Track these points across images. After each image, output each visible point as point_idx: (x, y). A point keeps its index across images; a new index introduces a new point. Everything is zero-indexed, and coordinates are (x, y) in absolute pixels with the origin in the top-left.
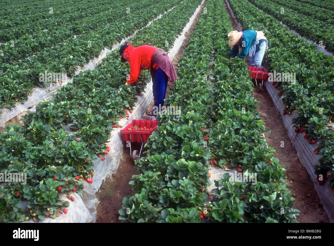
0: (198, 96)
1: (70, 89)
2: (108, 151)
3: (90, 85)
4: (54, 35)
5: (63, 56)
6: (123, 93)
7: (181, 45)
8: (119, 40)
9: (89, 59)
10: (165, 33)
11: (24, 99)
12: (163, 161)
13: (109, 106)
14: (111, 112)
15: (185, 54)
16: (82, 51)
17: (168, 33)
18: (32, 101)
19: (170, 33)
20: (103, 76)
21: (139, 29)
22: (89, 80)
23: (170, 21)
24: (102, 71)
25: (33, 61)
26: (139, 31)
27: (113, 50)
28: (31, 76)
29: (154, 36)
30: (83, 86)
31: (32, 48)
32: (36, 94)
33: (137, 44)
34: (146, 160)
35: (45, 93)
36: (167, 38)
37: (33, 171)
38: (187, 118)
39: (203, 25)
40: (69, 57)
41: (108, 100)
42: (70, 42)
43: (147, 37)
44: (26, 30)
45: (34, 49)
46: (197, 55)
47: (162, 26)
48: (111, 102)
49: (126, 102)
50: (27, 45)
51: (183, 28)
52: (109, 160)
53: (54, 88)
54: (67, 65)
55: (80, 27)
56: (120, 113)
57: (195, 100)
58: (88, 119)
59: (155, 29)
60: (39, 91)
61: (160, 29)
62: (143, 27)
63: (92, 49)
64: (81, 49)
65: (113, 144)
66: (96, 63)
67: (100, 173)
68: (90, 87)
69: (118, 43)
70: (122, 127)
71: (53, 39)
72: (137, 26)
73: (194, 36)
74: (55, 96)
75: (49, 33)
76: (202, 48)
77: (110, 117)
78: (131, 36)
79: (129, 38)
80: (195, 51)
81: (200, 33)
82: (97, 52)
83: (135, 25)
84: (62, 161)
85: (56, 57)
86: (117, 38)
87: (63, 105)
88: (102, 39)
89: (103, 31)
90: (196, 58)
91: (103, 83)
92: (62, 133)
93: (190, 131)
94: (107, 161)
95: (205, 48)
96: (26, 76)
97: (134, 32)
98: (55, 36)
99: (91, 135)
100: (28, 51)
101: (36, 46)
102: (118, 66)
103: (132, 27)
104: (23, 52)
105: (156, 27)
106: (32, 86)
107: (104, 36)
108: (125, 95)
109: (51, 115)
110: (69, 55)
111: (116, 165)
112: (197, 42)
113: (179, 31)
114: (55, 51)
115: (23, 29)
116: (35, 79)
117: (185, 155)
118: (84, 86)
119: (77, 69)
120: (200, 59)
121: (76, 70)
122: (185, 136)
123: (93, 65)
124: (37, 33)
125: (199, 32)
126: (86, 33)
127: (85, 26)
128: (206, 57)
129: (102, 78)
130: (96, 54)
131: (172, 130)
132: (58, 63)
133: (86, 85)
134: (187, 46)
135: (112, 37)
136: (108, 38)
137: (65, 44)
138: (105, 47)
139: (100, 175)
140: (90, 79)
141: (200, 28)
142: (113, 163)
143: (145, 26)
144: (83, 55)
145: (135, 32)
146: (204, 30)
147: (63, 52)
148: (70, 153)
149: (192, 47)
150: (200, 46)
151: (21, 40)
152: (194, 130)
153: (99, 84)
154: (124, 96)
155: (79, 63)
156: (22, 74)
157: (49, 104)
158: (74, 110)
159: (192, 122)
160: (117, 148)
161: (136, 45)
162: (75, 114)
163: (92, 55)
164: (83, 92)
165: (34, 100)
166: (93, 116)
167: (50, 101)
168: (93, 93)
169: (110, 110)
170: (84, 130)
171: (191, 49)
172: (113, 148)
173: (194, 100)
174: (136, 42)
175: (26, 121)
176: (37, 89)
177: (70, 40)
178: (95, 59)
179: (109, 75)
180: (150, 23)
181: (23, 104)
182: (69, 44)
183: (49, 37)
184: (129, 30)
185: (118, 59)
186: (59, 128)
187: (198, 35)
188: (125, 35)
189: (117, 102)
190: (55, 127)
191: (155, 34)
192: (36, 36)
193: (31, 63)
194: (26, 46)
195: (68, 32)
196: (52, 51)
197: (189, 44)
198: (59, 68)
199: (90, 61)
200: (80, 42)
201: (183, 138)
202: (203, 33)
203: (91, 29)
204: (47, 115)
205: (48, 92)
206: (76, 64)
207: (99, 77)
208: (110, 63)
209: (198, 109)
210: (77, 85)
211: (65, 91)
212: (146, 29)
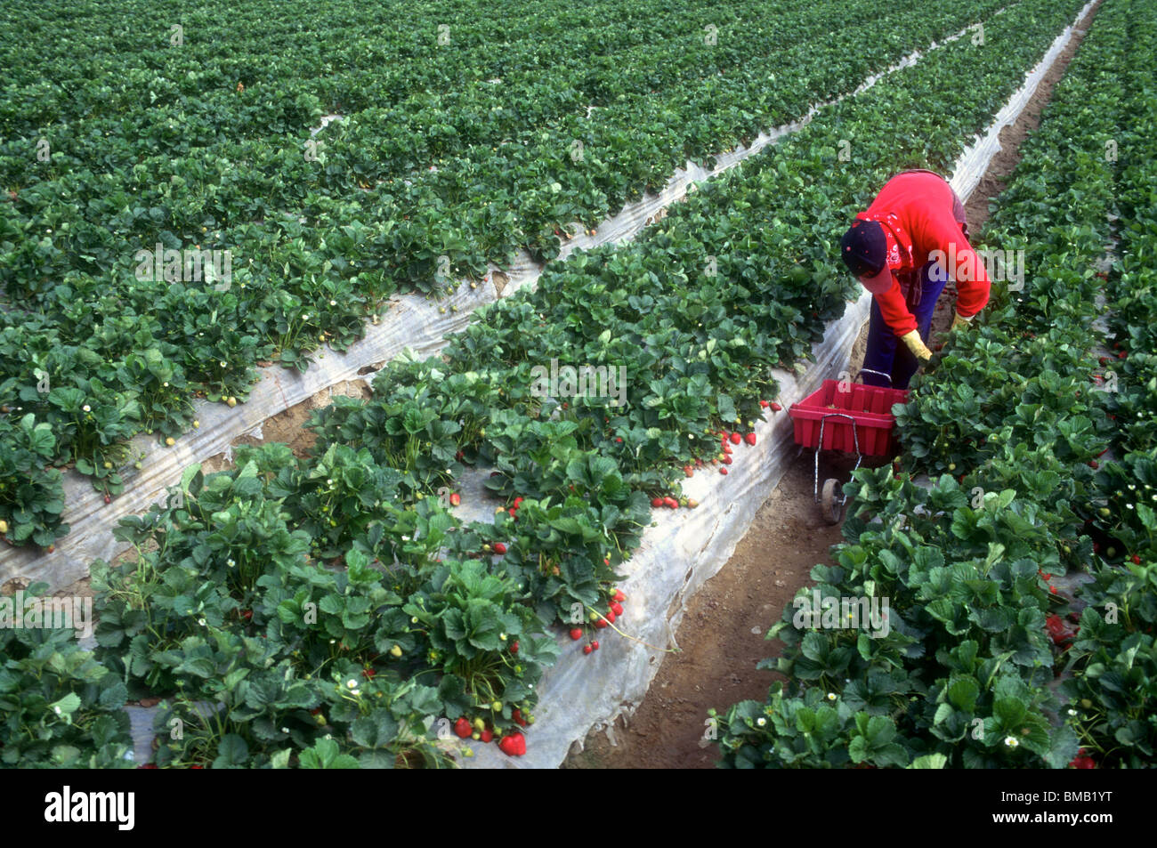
0: (1044, 417)
1: (520, 319)
2: (618, 613)
3: (597, 311)
4: (514, 100)
5: (527, 181)
6: (716, 361)
7: (982, 174)
8: (744, 137)
9: (623, 202)
10: (923, 123)
11: (349, 337)
12: (838, 741)
13: (655, 410)
14: (653, 444)
15: (997, 216)
16: (599, 169)
17: (935, 123)
18: (379, 345)
19: (944, 125)
20: (655, 278)
21: (828, 101)
22: (597, 287)
23: (949, 78)
24: (655, 257)
25: (415, 193)
26: (827, 110)
27: (716, 172)
28: (392, 250)
29: (881, 134)
30: (570, 310)
31: (431, 142)
32: (400, 318)
33: (809, 159)
34: (761, 722)
35: (437, 317)
36: (928, 145)
37: (266, 688)
38: (980, 524)
39: (1080, 104)
40: (546, 189)
41: (655, 386)
42: (565, 132)
43: (852, 134)
44: (430, 76)
45: (438, 146)
46: (1047, 225)
47: (916, 96)
48: (665, 396)
49: (725, 401)
50: (415, 130)
51: (995, 110)
52: (615, 651)
53: (471, 299)
54: (536, 216)
55: (613, 80)
56: (695, 442)
57: (1024, 434)
58: (555, 464)
59: (888, 105)
60: (414, 308)
61: (907, 106)
62: (844, 94)
63: (636, 164)
64: (598, 162)
65: (644, 583)
66: (650, 215)
67: (564, 707)
68: (595, 317)
69: (741, 147)
70: (695, 506)
71: (510, 113)
72: (821, 89)
73: (1037, 146)
74: (456, 340)
75: (503, 90)
76: (1071, 197)
77: (649, 462)
78: (794, 126)
79: (784, 130)
80: (1041, 205)
81: (1065, 135)
82: (657, 176)
83: (814, 85)
84: (408, 648)
85: (502, 183)
86: (739, 128)
87: (472, 388)
88: (683, 127)
89: (691, 97)
90: (1039, 237)
91: (651, 303)
92: (433, 518)
93: (987, 595)
94: (603, 656)
95: (1082, 199)
96: (376, 245)
97: (805, 111)
98: (518, 104)
99: (550, 543)
100: (414, 150)
101: (445, 135)
102: (722, 241)
103: (801, 93)
104: (396, 152)
105: (891, 98)
106: (387, 289)
107: (691, 118)
108: (727, 371)
109: (414, 428)
110: (551, 180)
111: (644, 674)
112: (1051, 168)
113: (980, 121)
114: (504, 160)
115: (419, 73)
116: (404, 263)
117: (951, 727)
118: (575, 310)
119: (573, 233)
120: (1060, 244)
121: (566, 239)
122: (960, 619)
123: (634, 223)
124: (460, 91)
125: (1061, 128)
126: (631, 101)
127: (631, 77)
128: (1083, 239)
129: (652, 284)
130: (650, 182)
131: (905, 574)
132: (501, 205)
133: (584, 309)
134: (1006, 182)
135: (719, 122)
136: (705, 127)
137: (545, 136)
138: (688, 158)
139: (562, 720)
140: (602, 287)
141: (1067, 115)
142: (632, 665)
143: (852, 92)
144: (602, 182)
145: (812, 112)
146: (1083, 123)
147: (531, 167)
148: (441, 620)
149: (1027, 190)
150: (1063, 187)
151: (401, 111)
152: (1007, 592)
153: (636, 306)
154: (721, 375)
155: (583, 211)
156: (360, 239)
157: (421, 375)
158: (509, 415)
159: (1001, 548)
160: (661, 599)
161: (804, 162)
162: (509, 432)
163: (636, 186)
164: (565, 334)
165: (387, 341)
166: (578, 453)
167: (432, 362)
168: (598, 347)
169: (652, 433)
170: (526, 511)
171: (1024, 199)
172: (642, 600)
173: (1019, 432)
174: (809, 151)
175: (325, 432)
176: (408, 301)
177: (566, 124)
178: (644, 200)
179: (681, 273)
180: (871, 81)
181: (343, 353)
182: (560, 137)
183: (499, 105)
184: (789, 103)
185: (725, 213)
186: (438, 483)
187: (1055, 142)
188: (770, 121)
189: (689, 399)
190: (422, 476)
191: (883, 124)
192: (456, 101)
193: (408, 197)
194: (411, 135)
195: (567, 95)
196: (493, 159)
197: (1017, 174)
198: (501, 225)
199: (626, 207)
200: (599, 131)
201: (949, 626)
202: (1079, 133)
203: (654, 87)
204: (399, 422)
205: (447, 313)
206: (567, 217)
207: (638, 281)
208: (693, 226)
209: (1034, 483)
210: (550, 301)
211: (500, 322)
212: (852, 101)
